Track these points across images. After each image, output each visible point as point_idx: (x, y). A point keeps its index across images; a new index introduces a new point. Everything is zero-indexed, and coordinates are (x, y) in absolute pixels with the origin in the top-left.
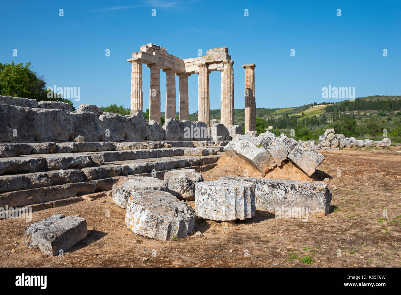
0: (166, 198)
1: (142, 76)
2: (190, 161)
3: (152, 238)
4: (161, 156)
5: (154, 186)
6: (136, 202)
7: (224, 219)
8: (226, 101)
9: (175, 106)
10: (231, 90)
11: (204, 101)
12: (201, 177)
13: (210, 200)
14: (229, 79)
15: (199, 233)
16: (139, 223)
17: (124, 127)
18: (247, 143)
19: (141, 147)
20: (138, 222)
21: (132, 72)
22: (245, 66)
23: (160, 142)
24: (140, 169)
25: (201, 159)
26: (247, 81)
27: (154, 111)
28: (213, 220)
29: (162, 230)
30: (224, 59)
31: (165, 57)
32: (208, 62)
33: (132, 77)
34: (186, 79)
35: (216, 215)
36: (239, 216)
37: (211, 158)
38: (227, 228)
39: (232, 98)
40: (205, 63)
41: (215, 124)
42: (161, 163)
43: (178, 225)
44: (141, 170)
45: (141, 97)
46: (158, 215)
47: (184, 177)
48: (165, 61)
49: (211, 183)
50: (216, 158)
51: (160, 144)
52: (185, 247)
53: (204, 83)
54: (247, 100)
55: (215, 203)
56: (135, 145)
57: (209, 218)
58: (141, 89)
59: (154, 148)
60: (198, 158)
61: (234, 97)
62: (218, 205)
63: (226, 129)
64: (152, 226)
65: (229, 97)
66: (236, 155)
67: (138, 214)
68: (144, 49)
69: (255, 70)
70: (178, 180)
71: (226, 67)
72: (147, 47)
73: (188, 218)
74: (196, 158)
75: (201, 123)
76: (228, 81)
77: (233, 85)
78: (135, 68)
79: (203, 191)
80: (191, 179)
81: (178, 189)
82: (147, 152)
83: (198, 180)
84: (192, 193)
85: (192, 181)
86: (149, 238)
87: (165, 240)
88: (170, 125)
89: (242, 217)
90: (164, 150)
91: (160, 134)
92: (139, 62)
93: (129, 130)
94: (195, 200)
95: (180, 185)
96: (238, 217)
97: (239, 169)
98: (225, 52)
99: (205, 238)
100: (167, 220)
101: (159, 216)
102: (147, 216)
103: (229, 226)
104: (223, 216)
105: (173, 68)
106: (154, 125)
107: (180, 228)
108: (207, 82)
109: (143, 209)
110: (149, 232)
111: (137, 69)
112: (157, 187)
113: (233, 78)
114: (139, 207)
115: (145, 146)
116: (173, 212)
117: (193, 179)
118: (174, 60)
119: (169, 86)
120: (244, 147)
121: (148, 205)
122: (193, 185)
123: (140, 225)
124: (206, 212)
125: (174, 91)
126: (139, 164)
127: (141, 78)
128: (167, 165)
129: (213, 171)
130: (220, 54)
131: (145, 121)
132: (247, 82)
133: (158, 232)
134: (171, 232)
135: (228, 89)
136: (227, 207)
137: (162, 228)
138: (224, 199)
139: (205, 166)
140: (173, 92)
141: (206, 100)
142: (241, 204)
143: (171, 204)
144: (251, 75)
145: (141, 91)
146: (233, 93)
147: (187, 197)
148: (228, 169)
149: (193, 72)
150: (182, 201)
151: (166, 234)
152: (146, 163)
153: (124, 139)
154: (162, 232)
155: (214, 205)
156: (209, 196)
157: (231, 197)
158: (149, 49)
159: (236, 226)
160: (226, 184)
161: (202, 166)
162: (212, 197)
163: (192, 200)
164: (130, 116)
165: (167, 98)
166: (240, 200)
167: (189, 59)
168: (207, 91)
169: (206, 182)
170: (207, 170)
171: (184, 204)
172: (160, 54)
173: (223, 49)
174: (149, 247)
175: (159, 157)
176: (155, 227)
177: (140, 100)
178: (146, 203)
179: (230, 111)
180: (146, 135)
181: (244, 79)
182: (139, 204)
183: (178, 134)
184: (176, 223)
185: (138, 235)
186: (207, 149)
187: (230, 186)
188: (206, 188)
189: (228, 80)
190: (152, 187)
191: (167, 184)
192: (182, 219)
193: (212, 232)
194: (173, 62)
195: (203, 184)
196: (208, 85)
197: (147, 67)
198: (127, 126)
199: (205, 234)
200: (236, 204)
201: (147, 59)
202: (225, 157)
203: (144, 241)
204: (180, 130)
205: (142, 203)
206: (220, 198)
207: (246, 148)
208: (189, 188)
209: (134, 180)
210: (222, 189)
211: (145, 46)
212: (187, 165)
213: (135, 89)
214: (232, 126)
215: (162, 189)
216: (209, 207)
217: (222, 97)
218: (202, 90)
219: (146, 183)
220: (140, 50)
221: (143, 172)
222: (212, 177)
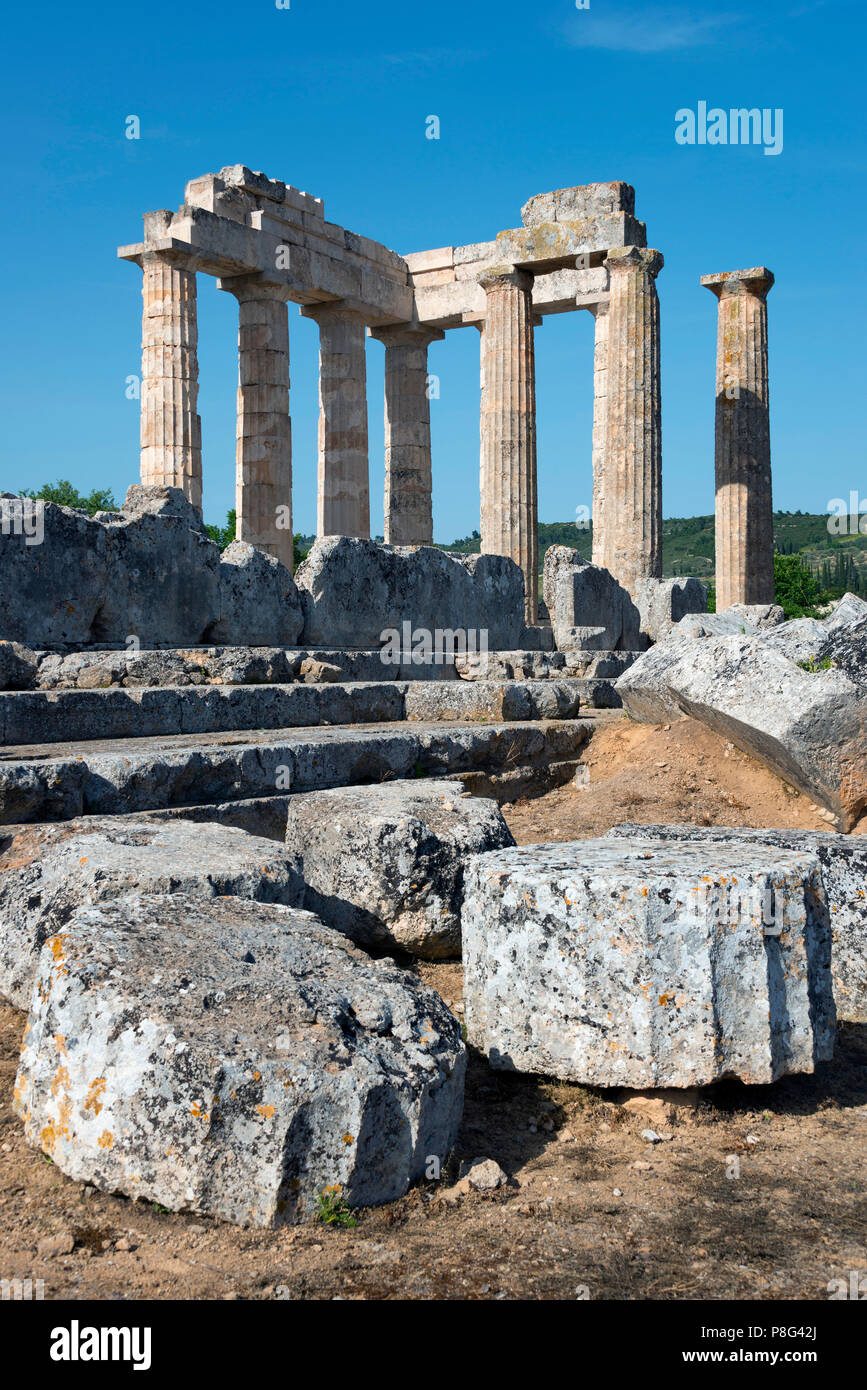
0: (282, 942)
1: (194, 336)
2: (435, 743)
3: (182, 1212)
4: (281, 721)
5: (217, 874)
6: (90, 968)
7: (641, 1076)
8: (623, 460)
9: (366, 492)
10: (649, 402)
11: (508, 462)
12: (495, 823)
13: (554, 959)
14: (637, 345)
15: (486, 1173)
16: (98, 1108)
17: (86, 575)
18: (747, 651)
19: (176, 674)
20: (93, 1105)
21: (147, 311)
22: (717, 280)
23: (277, 650)
24: (159, 783)
25: (493, 732)
26: (729, 359)
27: (261, 514)
28: (575, 1084)
29: (247, 1157)
30: (614, 243)
31: (312, 239)
32: (532, 258)
33: (147, 339)
34: (421, 352)
35: (592, 1053)
36: (738, 1059)
37: (551, 731)
38: (661, 1136)
39: (649, 444)
40: (515, 265)
41: (566, 572)
42: (278, 751)
43: (353, 1121)
44: (164, 792)
45: (193, 443)
46: (222, 1057)
47: (401, 824)
48: (313, 261)
49: (560, 853)
50: (577, 734)
51: (279, 659)
52: (395, 1277)
53: (508, 369)
54: (727, 455)
55: (588, 975)
56: (145, 666)
57: (547, 1071)
58: (194, 400)
59: (245, 682)
60: (481, 731)
61: (660, 441)
62: (607, 988)
63: (625, 596)
64: (185, 1130)
65: (635, 440)
66: (685, 717)
67: (94, 1048)
68: (202, 196)
69: (768, 298)
70: (365, 841)
71: (623, 282)
72: (219, 185)
73: (417, 1068)
74: (466, 733)
75: (493, 561)
76: (629, 356)
77: (656, 377)
78: (158, 292)
79: (511, 900)
80: (439, 836)
81: (367, 890)
82: (205, 699)
83: (481, 837)
84: (449, 915)
85: (446, 844)
86: (164, 1213)
87: (266, 1221)
88: (332, 565)
89: (756, 1065)
90: (298, 691)
91: (280, 612)
92: (180, 265)
93: (116, 591)
94: (465, 957)
95: (376, 870)
96: (730, 1065)
97: (705, 792)
98: (617, 206)
99: (526, 1208)
100: (279, 1085)
101: (228, 1064)
102: (153, 1058)
103: (673, 1120)
104: (639, 1058)
105: (354, 299)
106: (247, 569)
107: (365, 1141)
108: (524, 364)
109: (131, 1018)
110: (160, 1167)
111: (168, 298)
112: (235, 875)
113: (656, 341)
114: (102, 1005)
115: (197, 669)
116: (322, 1031)
117: (455, 834)
118: (358, 255)
119: (333, 390)
120: (729, 672)
121: (160, 990)
122: (453, 868)
123: (105, 1121)
124: (528, 1029)
125: (361, 413)
126: (153, 754)
127: (189, 348)
128: (310, 762)
129: (560, 801)
130: (594, 215)
131: (200, 545)
132: (728, 364)
133: (218, 1170)
134: (309, 1165)
135: (631, 400)
136: (663, 1000)
137: (247, 1142)
138: (645, 951)
139: (515, 774)
140: (354, 421)
141: (519, 457)
142: (746, 983)
143: (310, 981)
144: (752, 327)
145: (193, 414)
146: (657, 418)
147: (416, 940)
148: (644, 789)
149: (455, 321)
150: (384, 965)
151: (276, 1185)
152: (190, 751)
153: (86, 635)
154: (245, 1166)
155: (579, 989)
156: (549, 933)
157: (685, 939)
158: (230, 197)
159: (721, 1124)
160: (647, 858)
161: (505, 776)
162: (569, 936)
163: (444, 954)
164: (121, 518)
165: (326, 449)
166: (740, 956)
167: (432, 252)
168: (524, 410)
169: (531, 848)
170: (529, 798)
171: (396, 979)
172: (285, 223)
173: (605, 191)
174: (154, 1279)
175: (269, 728)
176: (202, 1134)
177: (190, 457)
178: (151, 974)
179: (640, 507)
180: (206, 620)
181: (715, 350)
182: (107, 983)
183: (376, 614)
184: (343, 1103)
185: (93, 1190)
186: (530, 688)
187: (677, 872)
188: (532, 881)
189: (633, 354)
190: (201, 879)
191: (300, 860)
192: (380, 1080)
193: (573, 1166)
194: (353, 267)
195: (508, 859)
196: (531, 382)
197: (225, 289)
198: (103, 568)
199: (529, 1178)
200: (716, 986)
201: (218, 249)
202: (626, 729)
203: (130, 1231)
204: (387, 595)
205: (128, 978)
206: (615, 947)
207: (741, 677)
208: (428, 887)
209: (103, 838)
210: (626, 888)
211: (207, 181)
212: (423, 763)
213: (161, 399)
214: (653, 581)
215: (267, 892)
216: (552, 1002)
217: (599, 442)
218: (500, 403)
219: (172, 853)
220: (184, 201)
221: (172, 803)
222: (556, 831)
